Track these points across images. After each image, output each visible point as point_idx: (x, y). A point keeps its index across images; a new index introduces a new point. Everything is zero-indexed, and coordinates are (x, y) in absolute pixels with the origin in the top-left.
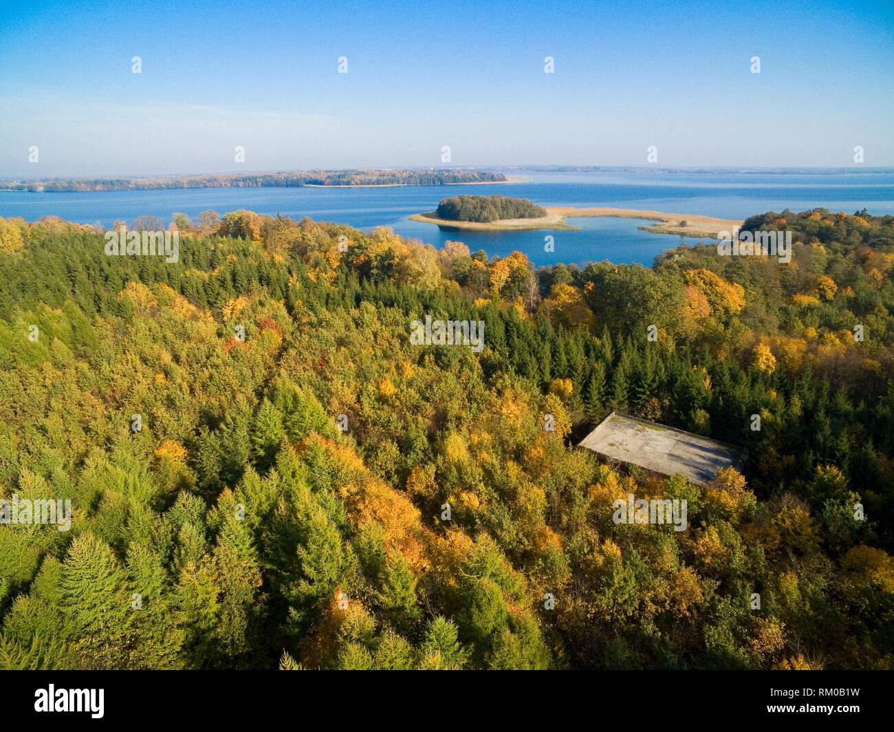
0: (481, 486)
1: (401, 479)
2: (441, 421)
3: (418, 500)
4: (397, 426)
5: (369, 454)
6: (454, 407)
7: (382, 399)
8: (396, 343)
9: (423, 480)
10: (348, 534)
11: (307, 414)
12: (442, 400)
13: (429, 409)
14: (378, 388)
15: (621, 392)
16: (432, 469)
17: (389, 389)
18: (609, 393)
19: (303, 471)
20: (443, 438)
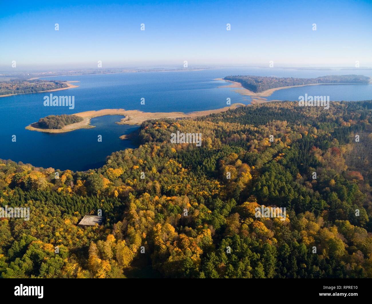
0: (61, 238)
1: (49, 241)
2: (54, 229)
3: (52, 244)
4: (46, 233)
5: (43, 240)
6: (56, 226)
7: (42, 229)
8: (41, 212)
9: (53, 240)
10: (44, 252)
11: (30, 239)
12: (54, 225)
13: (51, 228)
14: (40, 226)
15: (87, 211)
16: (54, 239)
17: (42, 226)
18: (85, 212)
19: (34, 247)
20: (55, 232)
